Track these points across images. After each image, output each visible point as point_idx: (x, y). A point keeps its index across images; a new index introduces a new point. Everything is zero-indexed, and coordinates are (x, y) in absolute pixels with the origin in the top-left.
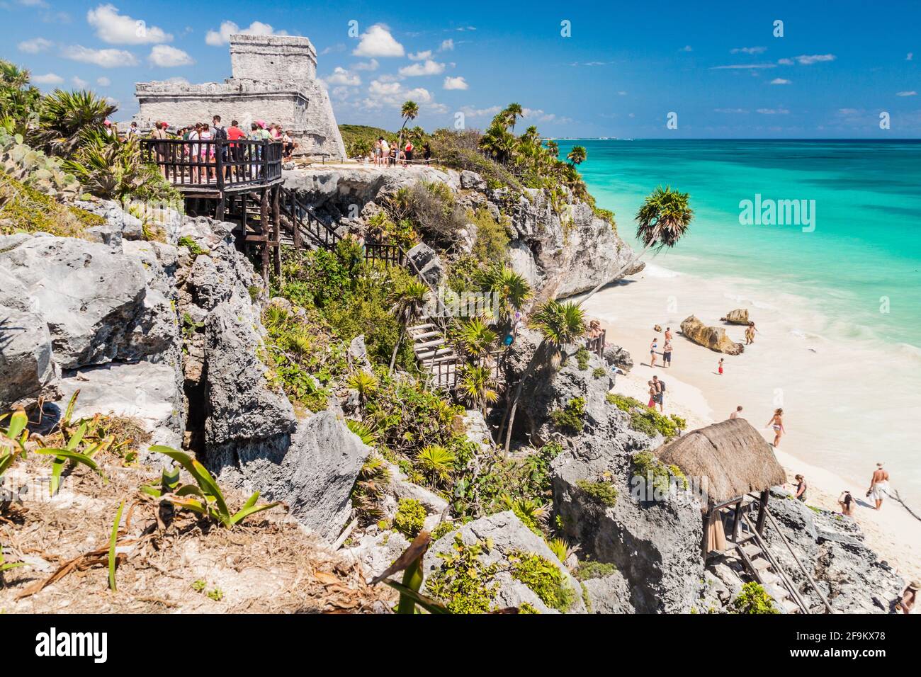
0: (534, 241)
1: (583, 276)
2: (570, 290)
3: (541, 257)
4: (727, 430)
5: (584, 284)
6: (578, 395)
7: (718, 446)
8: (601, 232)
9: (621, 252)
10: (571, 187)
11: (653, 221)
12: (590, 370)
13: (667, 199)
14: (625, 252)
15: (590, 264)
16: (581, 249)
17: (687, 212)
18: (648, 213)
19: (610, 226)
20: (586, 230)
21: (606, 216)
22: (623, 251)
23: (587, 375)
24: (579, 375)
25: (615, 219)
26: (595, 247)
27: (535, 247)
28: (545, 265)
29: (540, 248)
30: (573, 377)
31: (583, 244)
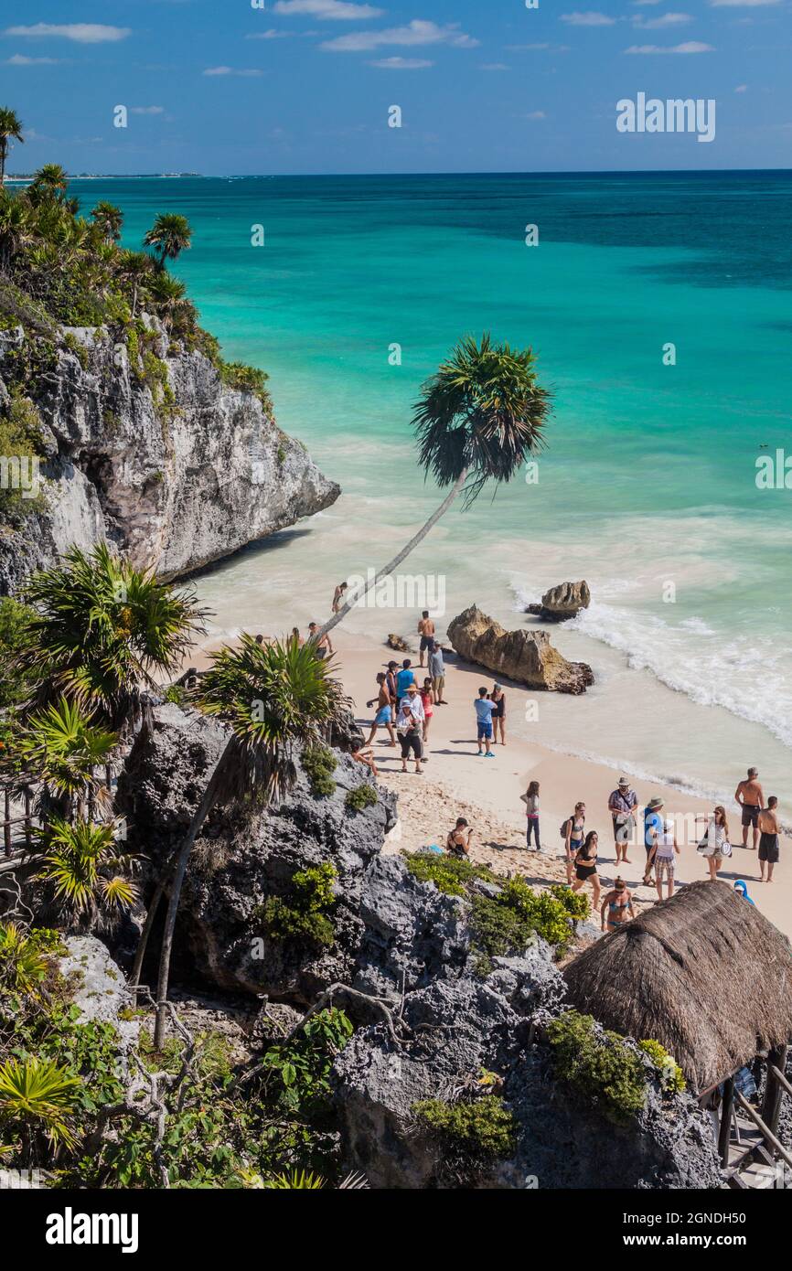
0: (94, 455)
1: (205, 527)
2: (178, 564)
3: (113, 493)
4: (696, 915)
5: (208, 544)
6: (318, 859)
7: (684, 955)
8: (238, 419)
9: (286, 464)
10: (162, 314)
11: (458, 421)
12: (340, 794)
13: (484, 371)
14: (295, 463)
15: (216, 496)
16: (196, 465)
17: (536, 394)
18: (442, 401)
19: (256, 404)
20: (205, 418)
21: (248, 382)
22: (291, 460)
23: (333, 807)
24: (317, 808)
25: (267, 386)
26: (227, 454)
27: (98, 470)
28: (124, 513)
29: (110, 472)
30: (300, 816)
31: (200, 450)
